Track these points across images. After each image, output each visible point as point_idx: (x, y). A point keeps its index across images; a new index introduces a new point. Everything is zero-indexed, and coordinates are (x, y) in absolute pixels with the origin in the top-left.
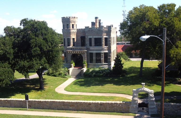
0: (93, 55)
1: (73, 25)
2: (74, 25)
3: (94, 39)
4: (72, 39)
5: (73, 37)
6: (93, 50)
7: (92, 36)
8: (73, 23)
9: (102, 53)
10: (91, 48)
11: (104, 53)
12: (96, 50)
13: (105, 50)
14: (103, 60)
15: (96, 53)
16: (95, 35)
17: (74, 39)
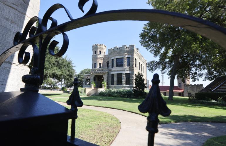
0: (115, 76)
1: (100, 51)
2: (102, 52)
3: (116, 59)
4: (98, 64)
5: (100, 62)
6: (115, 71)
7: (114, 57)
8: (100, 50)
9: (124, 74)
10: (113, 69)
11: (126, 73)
12: (118, 71)
13: (127, 70)
14: (124, 81)
15: (117, 74)
16: (117, 56)
17: (100, 64)
